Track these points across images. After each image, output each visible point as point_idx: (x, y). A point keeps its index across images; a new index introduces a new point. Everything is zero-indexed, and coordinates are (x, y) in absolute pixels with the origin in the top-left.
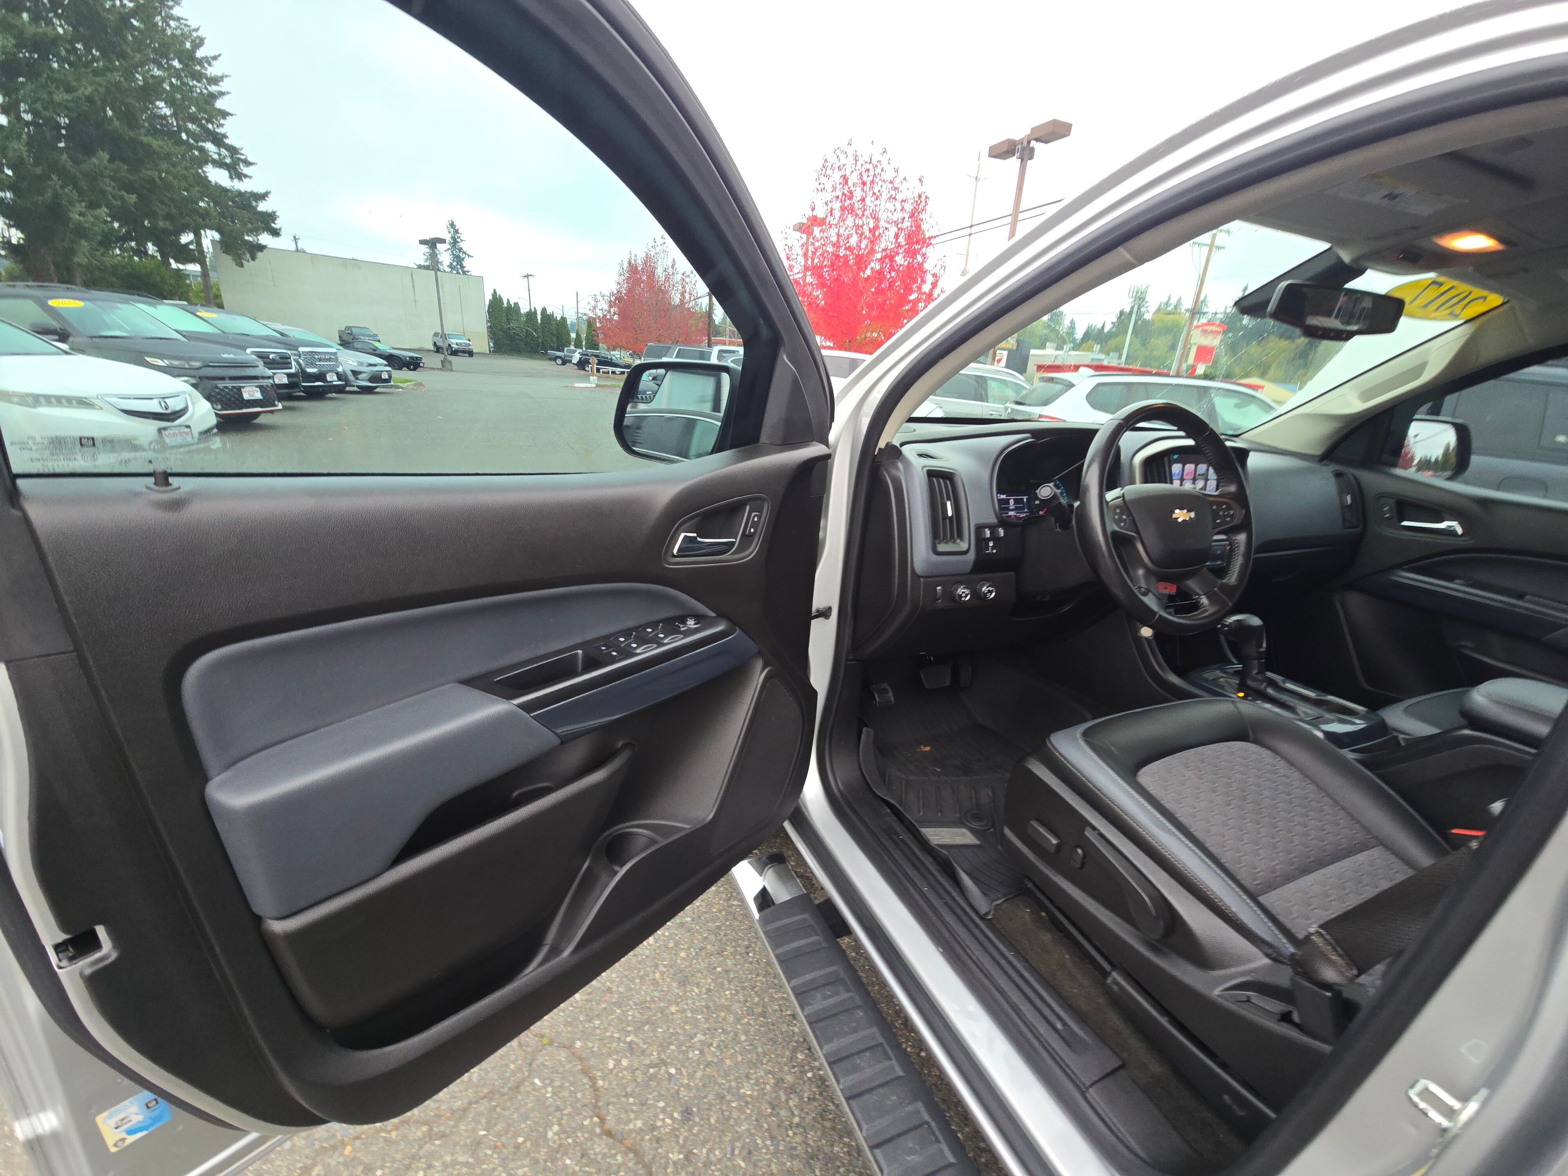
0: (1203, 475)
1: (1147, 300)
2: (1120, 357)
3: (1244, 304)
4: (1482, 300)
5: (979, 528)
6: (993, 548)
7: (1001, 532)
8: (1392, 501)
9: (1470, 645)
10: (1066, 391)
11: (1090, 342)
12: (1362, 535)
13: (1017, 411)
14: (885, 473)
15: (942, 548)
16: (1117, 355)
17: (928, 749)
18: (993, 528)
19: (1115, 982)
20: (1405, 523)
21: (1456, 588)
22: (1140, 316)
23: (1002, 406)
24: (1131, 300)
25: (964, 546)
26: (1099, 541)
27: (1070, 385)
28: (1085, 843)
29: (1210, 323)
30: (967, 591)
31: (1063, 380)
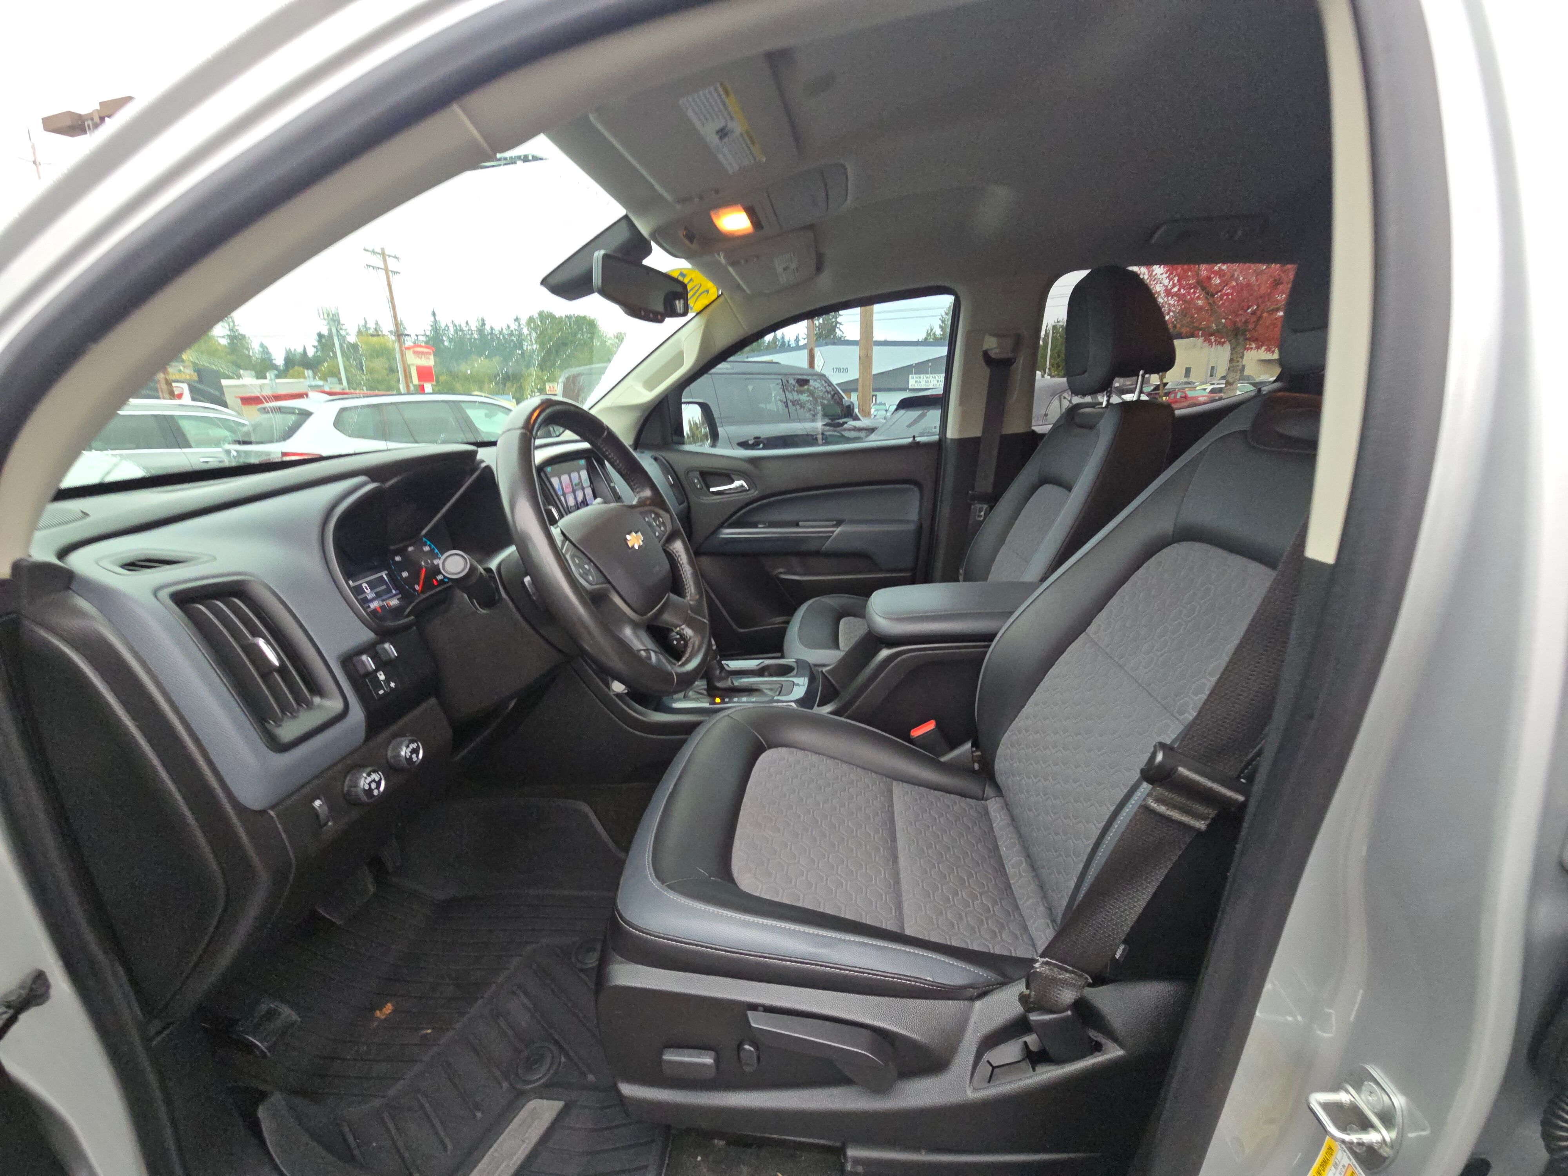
0: (578, 484)
1: (342, 322)
2: (340, 382)
3: (555, 280)
4: (706, 293)
5: (348, 661)
6: (387, 681)
7: (390, 649)
8: (697, 474)
9: (781, 570)
10: (304, 421)
11: (296, 368)
12: (689, 507)
13: (246, 452)
14: (43, 633)
15: (288, 731)
16: (335, 380)
17: (389, 1008)
18: (370, 649)
19: (857, 1161)
20: (712, 490)
21: (760, 532)
22: (342, 339)
23: (220, 450)
24: (325, 322)
25: (334, 705)
26: (580, 618)
27: (306, 415)
28: (755, 1037)
29: (416, 345)
30: (375, 777)
31: (294, 408)
